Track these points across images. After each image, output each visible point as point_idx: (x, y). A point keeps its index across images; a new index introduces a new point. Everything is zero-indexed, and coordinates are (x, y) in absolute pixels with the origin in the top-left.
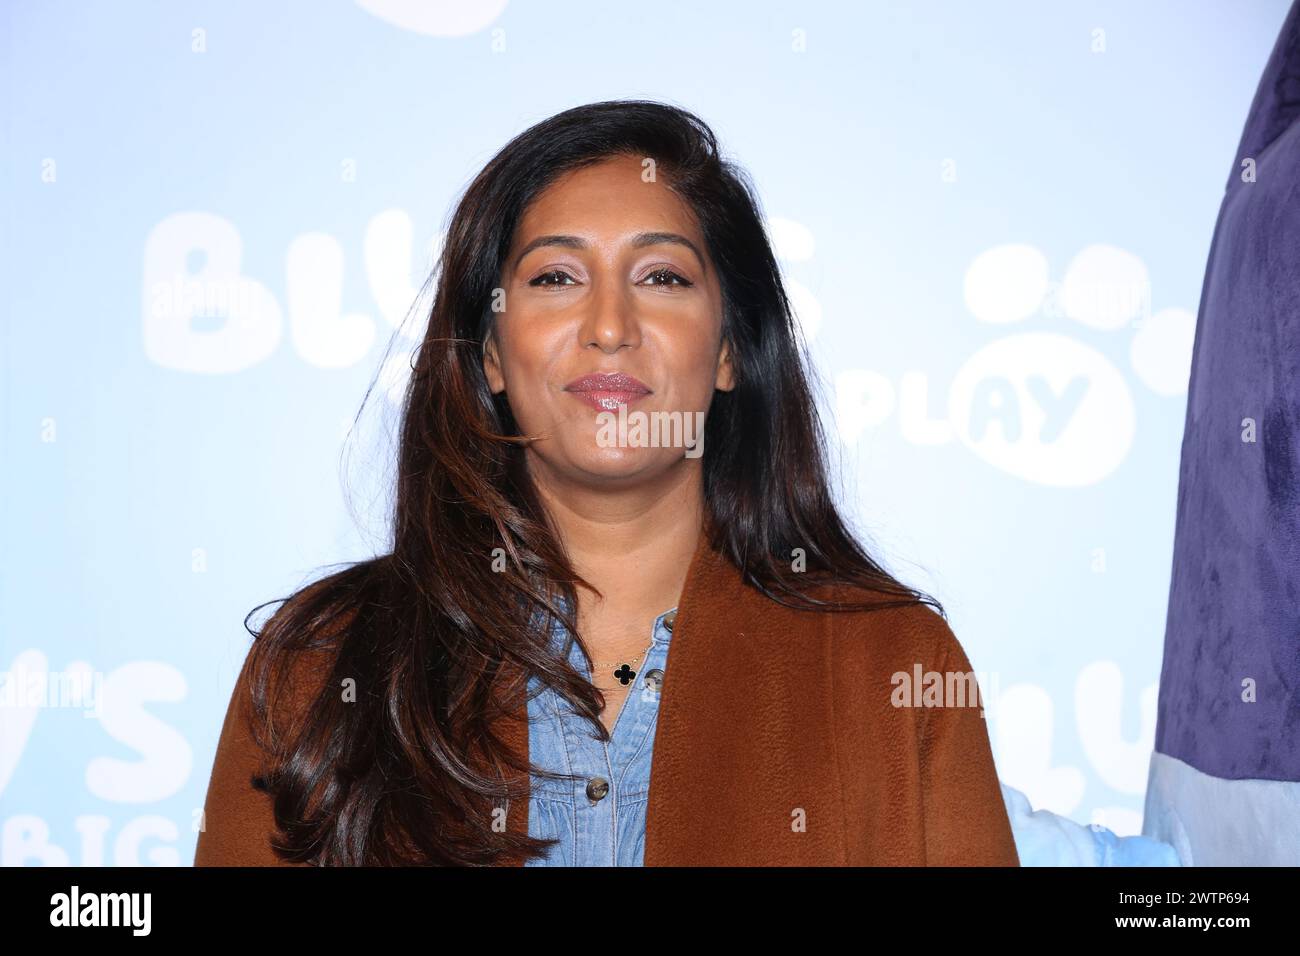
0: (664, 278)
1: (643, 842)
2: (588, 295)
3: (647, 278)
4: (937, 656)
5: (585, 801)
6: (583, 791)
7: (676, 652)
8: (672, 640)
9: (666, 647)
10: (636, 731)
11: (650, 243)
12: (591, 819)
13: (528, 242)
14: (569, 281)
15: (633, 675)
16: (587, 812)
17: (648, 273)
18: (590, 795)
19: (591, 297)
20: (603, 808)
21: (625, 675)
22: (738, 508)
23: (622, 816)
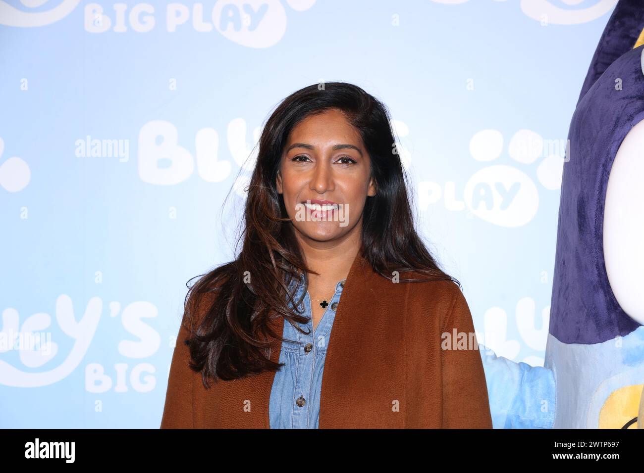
0: (346, 160)
1: (323, 369)
2: (315, 167)
3: (338, 160)
4: (452, 301)
5: (303, 352)
6: (303, 348)
7: (344, 295)
8: (343, 291)
9: (341, 294)
10: (327, 326)
11: (340, 148)
12: (305, 359)
13: (292, 145)
14: (308, 160)
15: (327, 305)
16: (304, 356)
17: (339, 158)
18: (306, 350)
19: (316, 169)
20: (309, 355)
21: (324, 304)
22: (373, 242)
23: (317, 358)
